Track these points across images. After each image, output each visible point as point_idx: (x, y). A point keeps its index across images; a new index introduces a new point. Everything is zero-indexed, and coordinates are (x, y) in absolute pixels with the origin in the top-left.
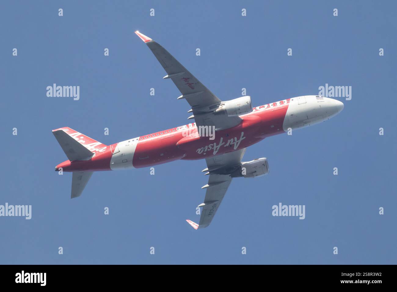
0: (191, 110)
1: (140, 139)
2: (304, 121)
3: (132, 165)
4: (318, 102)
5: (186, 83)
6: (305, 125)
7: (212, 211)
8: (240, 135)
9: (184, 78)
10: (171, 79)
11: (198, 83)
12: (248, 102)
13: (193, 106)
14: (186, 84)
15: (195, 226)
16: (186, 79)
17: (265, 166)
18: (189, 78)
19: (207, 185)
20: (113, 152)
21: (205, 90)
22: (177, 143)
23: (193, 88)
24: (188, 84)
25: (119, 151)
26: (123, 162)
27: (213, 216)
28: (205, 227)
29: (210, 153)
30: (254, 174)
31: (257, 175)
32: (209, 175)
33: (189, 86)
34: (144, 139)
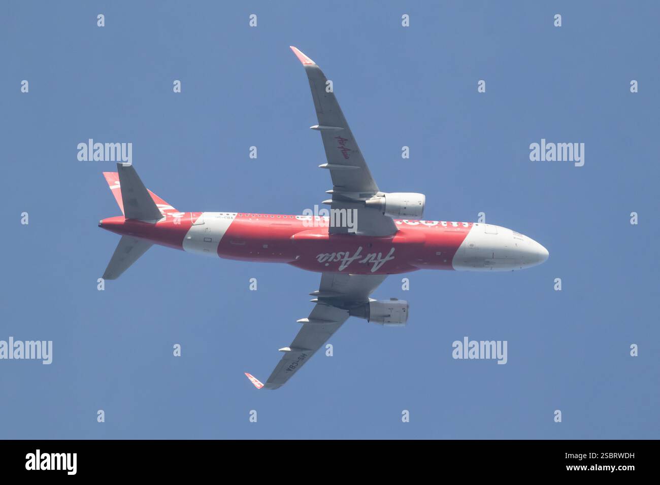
0: (332, 191)
1: (237, 217)
2: (486, 260)
3: (217, 251)
4: (515, 238)
5: (340, 146)
6: (486, 266)
7: (294, 365)
8: (389, 251)
9: (339, 138)
10: (321, 132)
11: (357, 151)
12: (420, 202)
13: (336, 186)
14: (339, 148)
15: (258, 384)
16: (342, 141)
17: (406, 312)
18: (347, 140)
19: (306, 320)
20: (194, 222)
21: (363, 166)
22: (293, 236)
23: (346, 157)
24: (342, 147)
25: (204, 224)
26: (204, 241)
27: (293, 374)
28: (273, 389)
29: (334, 266)
30: (387, 319)
31: (389, 322)
32: (316, 304)
33: (343, 153)
34: (244, 217)
